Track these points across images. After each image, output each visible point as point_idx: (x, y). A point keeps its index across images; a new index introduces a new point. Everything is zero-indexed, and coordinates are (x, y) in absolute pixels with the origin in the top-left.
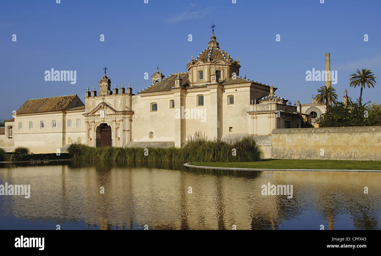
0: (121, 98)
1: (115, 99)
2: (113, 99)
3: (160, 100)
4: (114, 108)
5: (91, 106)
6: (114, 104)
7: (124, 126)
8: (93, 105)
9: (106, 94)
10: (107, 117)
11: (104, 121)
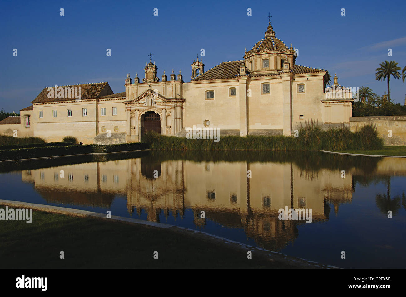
0: (172, 85)
1: (165, 86)
2: (162, 86)
3: (218, 87)
4: (163, 96)
5: (133, 94)
6: (164, 91)
7: (176, 114)
8: (136, 92)
9: (152, 80)
10: (155, 105)
11: (151, 109)
